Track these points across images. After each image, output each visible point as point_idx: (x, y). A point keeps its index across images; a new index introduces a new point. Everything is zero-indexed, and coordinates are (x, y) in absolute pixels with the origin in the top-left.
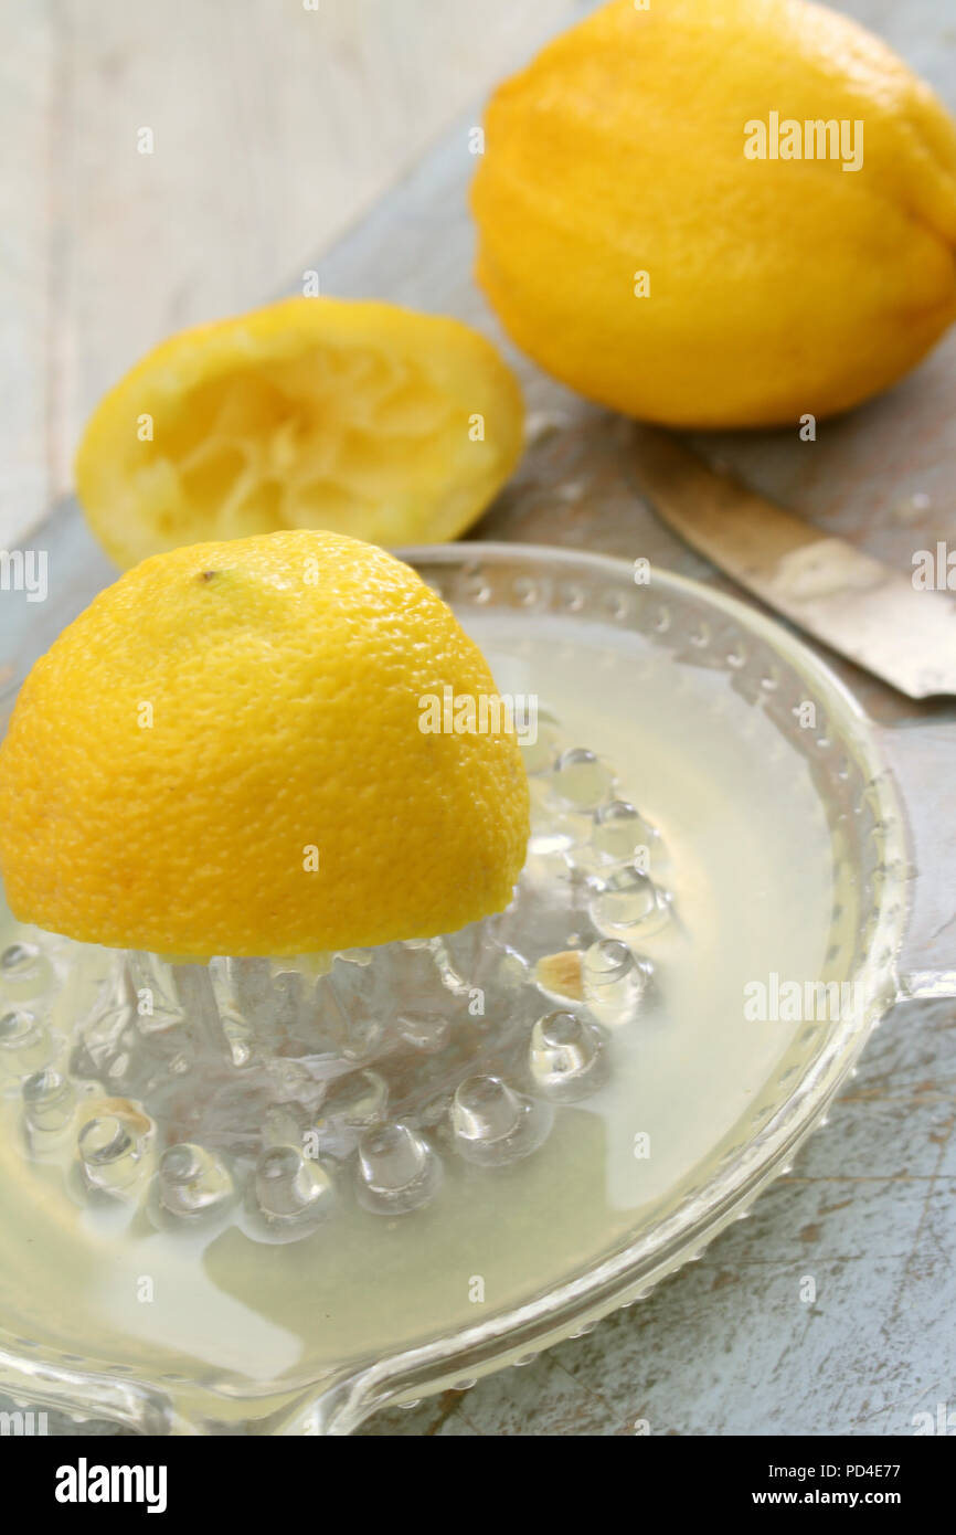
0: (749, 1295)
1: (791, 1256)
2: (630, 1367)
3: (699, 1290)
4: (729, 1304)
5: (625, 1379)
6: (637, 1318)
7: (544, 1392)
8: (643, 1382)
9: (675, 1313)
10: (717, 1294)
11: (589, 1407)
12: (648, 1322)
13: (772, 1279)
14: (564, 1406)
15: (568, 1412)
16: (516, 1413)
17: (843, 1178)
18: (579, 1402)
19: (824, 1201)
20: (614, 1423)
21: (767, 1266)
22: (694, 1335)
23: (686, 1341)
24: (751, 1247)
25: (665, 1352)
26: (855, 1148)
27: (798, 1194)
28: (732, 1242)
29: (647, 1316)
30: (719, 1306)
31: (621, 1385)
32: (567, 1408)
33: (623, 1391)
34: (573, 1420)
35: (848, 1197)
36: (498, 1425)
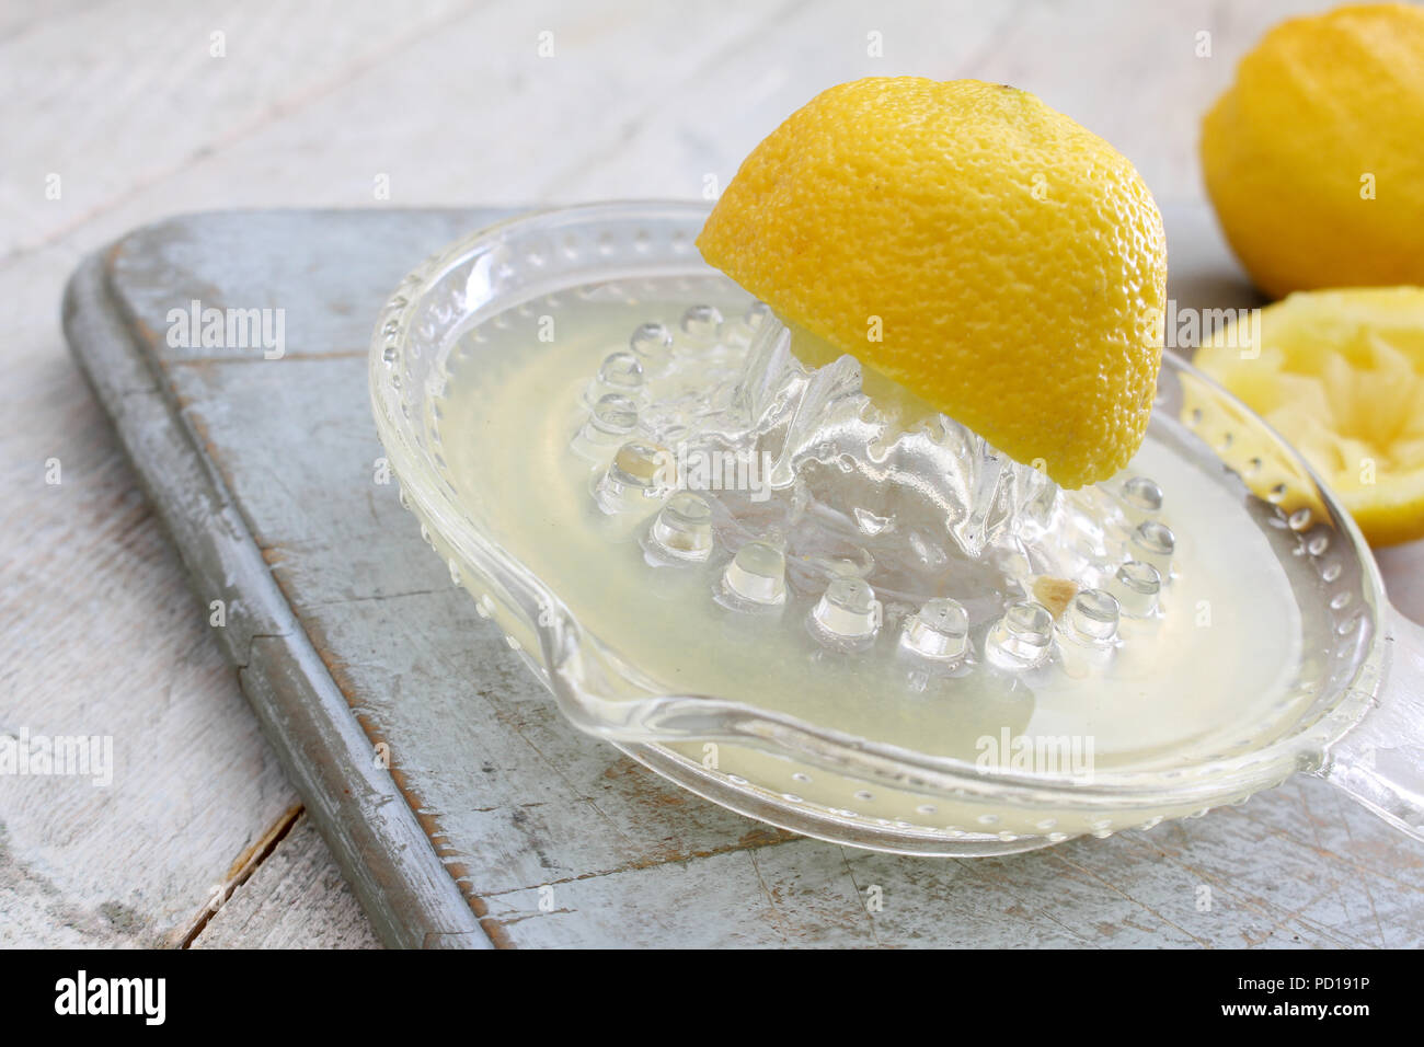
0: (1033, 934)
1: (1081, 932)
2: (907, 915)
3: (995, 905)
4: (1013, 929)
5: (898, 919)
6: (933, 889)
7: (828, 885)
8: (911, 931)
9: (967, 907)
10: (1008, 917)
11: (857, 917)
12: (940, 898)
13: (1058, 936)
14: (838, 904)
15: (839, 910)
16: (797, 884)
17: (1156, 913)
18: (851, 909)
19: (1131, 917)
20: (870, 940)
21: (1059, 927)
22: (971, 929)
23: (963, 928)
24: (1054, 906)
25: (941, 924)
26: (1177, 902)
27: (1113, 900)
28: (1043, 894)
29: (943, 894)
30: (1004, 925)
31: (892, 921)
32: (838, 906)
33: (890, 925)
34: (838, 917)
35: (1154, 927)
36: (777, 880)
